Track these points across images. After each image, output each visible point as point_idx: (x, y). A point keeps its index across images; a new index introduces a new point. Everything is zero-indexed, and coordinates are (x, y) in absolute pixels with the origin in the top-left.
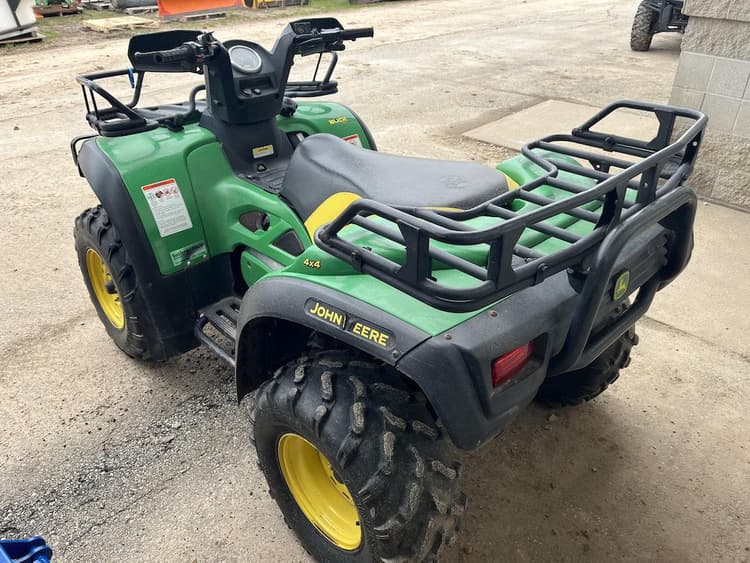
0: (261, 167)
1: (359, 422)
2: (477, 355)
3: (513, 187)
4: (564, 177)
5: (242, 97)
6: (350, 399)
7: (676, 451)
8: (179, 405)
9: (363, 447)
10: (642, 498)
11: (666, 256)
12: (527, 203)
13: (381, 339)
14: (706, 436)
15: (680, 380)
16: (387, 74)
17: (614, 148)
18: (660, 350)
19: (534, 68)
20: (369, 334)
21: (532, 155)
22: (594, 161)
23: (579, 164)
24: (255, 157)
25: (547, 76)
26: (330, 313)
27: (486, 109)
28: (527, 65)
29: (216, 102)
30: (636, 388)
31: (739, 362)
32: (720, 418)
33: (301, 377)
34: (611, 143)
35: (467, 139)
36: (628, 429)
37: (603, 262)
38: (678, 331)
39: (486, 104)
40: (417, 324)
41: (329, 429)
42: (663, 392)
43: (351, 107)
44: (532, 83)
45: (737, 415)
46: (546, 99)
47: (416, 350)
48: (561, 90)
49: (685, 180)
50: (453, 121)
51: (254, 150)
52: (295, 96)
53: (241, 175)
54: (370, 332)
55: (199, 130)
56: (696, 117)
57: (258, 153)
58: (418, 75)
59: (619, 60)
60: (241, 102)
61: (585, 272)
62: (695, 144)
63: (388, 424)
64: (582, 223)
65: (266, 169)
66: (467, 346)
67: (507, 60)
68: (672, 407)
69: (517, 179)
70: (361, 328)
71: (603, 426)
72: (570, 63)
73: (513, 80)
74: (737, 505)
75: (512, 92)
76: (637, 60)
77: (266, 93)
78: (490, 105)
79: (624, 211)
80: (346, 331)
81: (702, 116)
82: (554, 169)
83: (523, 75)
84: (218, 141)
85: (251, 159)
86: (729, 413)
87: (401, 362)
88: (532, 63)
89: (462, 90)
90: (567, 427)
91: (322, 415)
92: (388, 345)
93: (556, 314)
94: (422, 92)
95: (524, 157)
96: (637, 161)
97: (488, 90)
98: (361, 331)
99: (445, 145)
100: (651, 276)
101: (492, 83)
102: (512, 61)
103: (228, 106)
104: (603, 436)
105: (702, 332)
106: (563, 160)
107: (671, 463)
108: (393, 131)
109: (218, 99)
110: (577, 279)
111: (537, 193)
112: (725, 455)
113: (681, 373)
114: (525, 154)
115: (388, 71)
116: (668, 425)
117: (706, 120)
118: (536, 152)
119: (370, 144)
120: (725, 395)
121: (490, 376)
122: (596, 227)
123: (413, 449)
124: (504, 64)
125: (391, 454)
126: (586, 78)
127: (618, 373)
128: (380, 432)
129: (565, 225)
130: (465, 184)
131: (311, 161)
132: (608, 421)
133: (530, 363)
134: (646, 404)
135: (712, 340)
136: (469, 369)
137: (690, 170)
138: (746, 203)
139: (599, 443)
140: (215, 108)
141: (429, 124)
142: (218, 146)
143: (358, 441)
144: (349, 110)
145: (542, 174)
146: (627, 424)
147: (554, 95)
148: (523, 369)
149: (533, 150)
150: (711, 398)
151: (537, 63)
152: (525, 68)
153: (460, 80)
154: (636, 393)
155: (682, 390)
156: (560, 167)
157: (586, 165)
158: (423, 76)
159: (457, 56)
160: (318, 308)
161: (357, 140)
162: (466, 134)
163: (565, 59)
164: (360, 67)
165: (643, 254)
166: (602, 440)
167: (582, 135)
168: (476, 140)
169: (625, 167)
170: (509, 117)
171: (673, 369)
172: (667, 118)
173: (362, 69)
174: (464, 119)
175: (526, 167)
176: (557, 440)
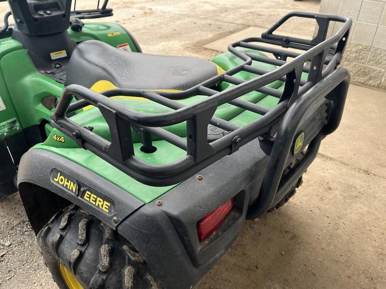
0: (58, 66)
1: (105, 261)
2: (184, 220)
3: (221, 72)
4: (256, 65)
5: (36, 16)
6: (100, 242)
7: (332, 236)
8: (12, 229)
9: (108, 281)
10: (313, 271)
11: (327, 118)
12: (231, 85)
13: (104, 206)
14: (348, 224)
15: (330, 189)
16: (161, 14)
17: (289, 45)
18: (318, 170)
19: (243, 11)
20: (95, 201)
21: (236, 51)
22: (277, 54)
23: (266, 56)
24: (53, 59)
25: (250, 14)
26: (68, 182)
27: (216, 33)
28: (239, 8)
29: (18, 20)
30: (306, 196)
31: (363, 175)
32: (356, 212)
33: (65, 224)
34: (287, 42)
35: (206, 49)
36: (302, 223)
37: (286, 131)
38: (327, 158)
39: (217, 30)
40: (134, 193)
41: (82, 267)
42: (321, 196)
43: (124, 26)
44: (242, 18)
45: (366, 209)
46: (249, 26)
47: (131, 217)
48: (258, 21)
49: (339, 64)
50: (198, 39)
51: (51, 54)
52: (83, 18)
53: (42, 71)
54: (96, 200)
55: (12, 41)
56: (343, 21)
57: (54, 56)
58: (179, 14)
59: (287, 5)
60: (36, 20)
61: (272, 140)
62: (344, 39)
63: (129, 259)
64: (269, 98)
65: (61, 66)
66: (174, 212)
67: (228, 6)
68: (327, 206)
69: (224, 67)
70: (90, 196)
71: (287, 222)
72: (261, 7)
73: (231, 17)
74: (371, 271)
75: (230, 23)
76: (297, 6)
77: (55, 14)
78: (219, 30)
79: (300, 88)
80: (79, 198)
81: (348, 19)
82: (249, 59)
83: (237, 14)
84: (24, 48)
85: (50, 60)
86: (361, 208)
87: (120, 228)
88: (241, 7)
89: (203, 22)
90: (265, 225)
91: (75, 257)
92: (110, 212)
93: (251, 174)
94: (181, 24)
95: (230, 53)
96: (302, 53)
97: (217, 22)
98: (89, 198)
99: (193, 53)
100: (317, 133)
101: (220, 18)
102: (231, 7)
103: (27, 23)
104: (288, 229)
105: (341, 158)
106: (256, 54)
107: (329, 244)
108: (163, 45)
109: (19, 19)
110: (267, 144)
111: (238, 76)
112: (361, 237)
113: (331, 185)
114: (230, 50)
115: (162, 12)
116: (326, 218)
117: (351, 22)
118: (238, 49)
119: (137, 49)
120: (357, 197)
121: (196, 235)
122: (280, 102)
123: (149, 277)
124: (226, 8)
125: (130, 285)
126: (271, 15)
127: (295, 190)
128: (123, 267)
129: (256, 101)
130: (187, 72)
131: (86, 60)
132: (290, 219)
133: (233, 213)
134: (311, 206)
135: (346, 162)
136: (177, 232)
137: (341, 57)
138: (359, 80)
139: (285, 234)
140: (19, 24)
141: (185, 41)
142: (25, 51)
143: (104, 277)
144: (122, 27)
145: (241, 63)
146: (301, 220)
147: (253, 24)
148: (227, 220)
149: (235, 48)
150: (349, 199)
151: (245, 7)
152: (238, 10)
153: (202, 17)
154: (305, 199)
155: (332, 195)
156: (254, 58)
157: (271, 56)
158: (182, 15)
159: (201, 4)
160: (60, 177)
161: (128, 47)
162: (205, 46)
163: (260, 5)
164: (146, 10)
165: (313, 119)
166: (286, 232)
167: (268, 37)
168: (210, 50)
169: (294, 57)
170: (229, 37)
171: (326, 181)
172: (323, 22)
173: (147, 11)
174: (204, 38)
175: (231, 59)
176: (260, 234)
